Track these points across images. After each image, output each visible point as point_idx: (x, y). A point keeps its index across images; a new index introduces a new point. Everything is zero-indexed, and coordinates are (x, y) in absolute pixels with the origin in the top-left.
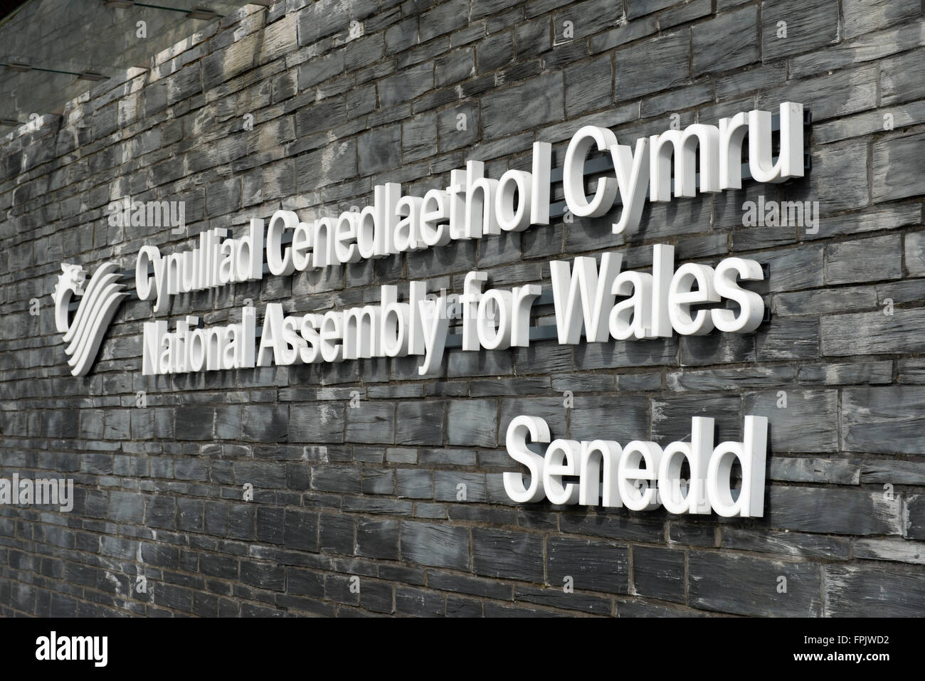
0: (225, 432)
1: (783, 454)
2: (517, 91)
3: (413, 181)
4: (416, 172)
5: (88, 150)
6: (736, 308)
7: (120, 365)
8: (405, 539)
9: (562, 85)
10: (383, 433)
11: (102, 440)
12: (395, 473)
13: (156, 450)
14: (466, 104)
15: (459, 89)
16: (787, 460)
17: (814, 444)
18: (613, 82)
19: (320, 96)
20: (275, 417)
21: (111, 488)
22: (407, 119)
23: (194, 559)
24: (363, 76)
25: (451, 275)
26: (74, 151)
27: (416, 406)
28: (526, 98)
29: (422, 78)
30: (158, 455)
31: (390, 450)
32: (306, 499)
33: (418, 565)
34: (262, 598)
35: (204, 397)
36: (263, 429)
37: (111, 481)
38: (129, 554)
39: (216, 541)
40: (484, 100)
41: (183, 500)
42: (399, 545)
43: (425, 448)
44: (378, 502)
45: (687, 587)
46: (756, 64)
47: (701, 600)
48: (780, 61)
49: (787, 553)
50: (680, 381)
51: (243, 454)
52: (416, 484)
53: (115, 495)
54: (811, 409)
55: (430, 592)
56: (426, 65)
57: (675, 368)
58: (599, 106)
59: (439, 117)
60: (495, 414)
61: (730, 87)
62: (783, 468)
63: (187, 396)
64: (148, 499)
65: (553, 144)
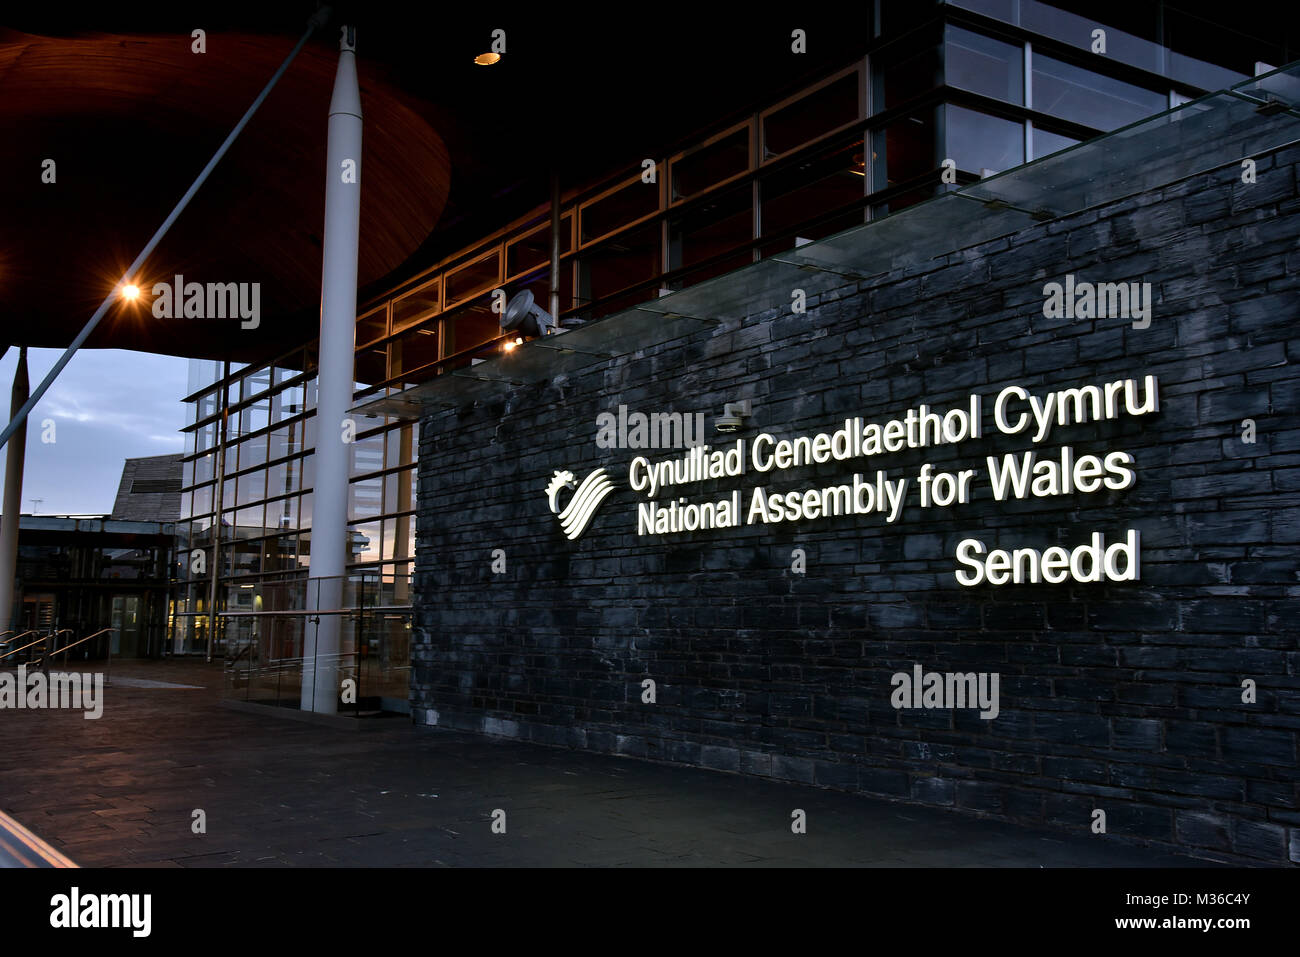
0: (710, 565)
1: (1150, 549)
2: (951, 369)
3: (870, 417)
4: (873, 411)
5: (572, 401)
6: (1118, 478)
7: (608, 532)
8: (872, 614)
9: (985, 365)
10: (851, 557)
11: (593, 578)
12: (863, 580)
13: (647, 580)
14: (913, 375)
15: (906, 366)
16: (1152, 552)
17: (1167, 542)
18: (1024, 364)
19: (790, 369)
20: (758, 555)
21: (603, 607)
22: (865, 382)
23: (686, 643)
24: (827, 358)
25: (904, 467)
26: (560, 401)
27: (878, 541)
28: (959, 372)
29: (875, 360)
30: (649, 583)
31: (857, 566)
32: (787, 600)
33: (882, 628)
34: (748, 660)
35: (692, 546)
36: (747, 561)
37: (602, 603)
38: (623, 645)
39: (706, 631)
40: (926, 373)
41: (672, 609)
42: (867, 618)
43: (885, 564)
44: (847, 597)
45: (1087, 620)
46: (1123, 357)
47: (1096, 626)
48: (1139, 355)
49: (1153, 597)
50: (1077, 516)
51: (729, 578)
52: (878, 583)
53: (607, 611)
54: (1167, 525)
55: (893, 642)
56: (879, 353)
57: (1074, 510)
58: (1014, 376)
59: (891, 382)
60: (941, 541)
61: (1106, 368)
62: (1151, 556)
63: (675, 547)
64: (641, 611)
65: (983, 396)
